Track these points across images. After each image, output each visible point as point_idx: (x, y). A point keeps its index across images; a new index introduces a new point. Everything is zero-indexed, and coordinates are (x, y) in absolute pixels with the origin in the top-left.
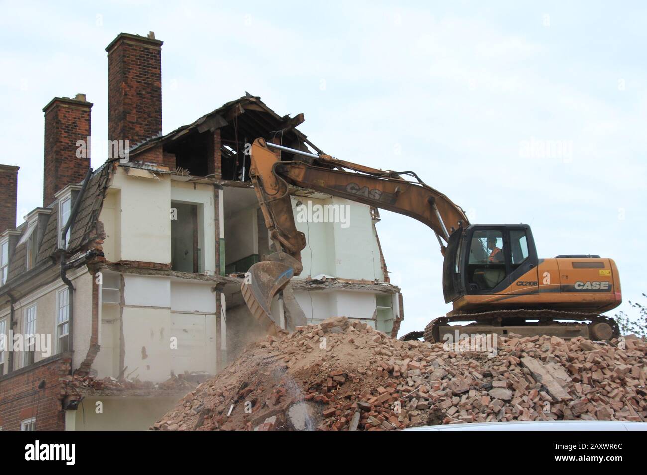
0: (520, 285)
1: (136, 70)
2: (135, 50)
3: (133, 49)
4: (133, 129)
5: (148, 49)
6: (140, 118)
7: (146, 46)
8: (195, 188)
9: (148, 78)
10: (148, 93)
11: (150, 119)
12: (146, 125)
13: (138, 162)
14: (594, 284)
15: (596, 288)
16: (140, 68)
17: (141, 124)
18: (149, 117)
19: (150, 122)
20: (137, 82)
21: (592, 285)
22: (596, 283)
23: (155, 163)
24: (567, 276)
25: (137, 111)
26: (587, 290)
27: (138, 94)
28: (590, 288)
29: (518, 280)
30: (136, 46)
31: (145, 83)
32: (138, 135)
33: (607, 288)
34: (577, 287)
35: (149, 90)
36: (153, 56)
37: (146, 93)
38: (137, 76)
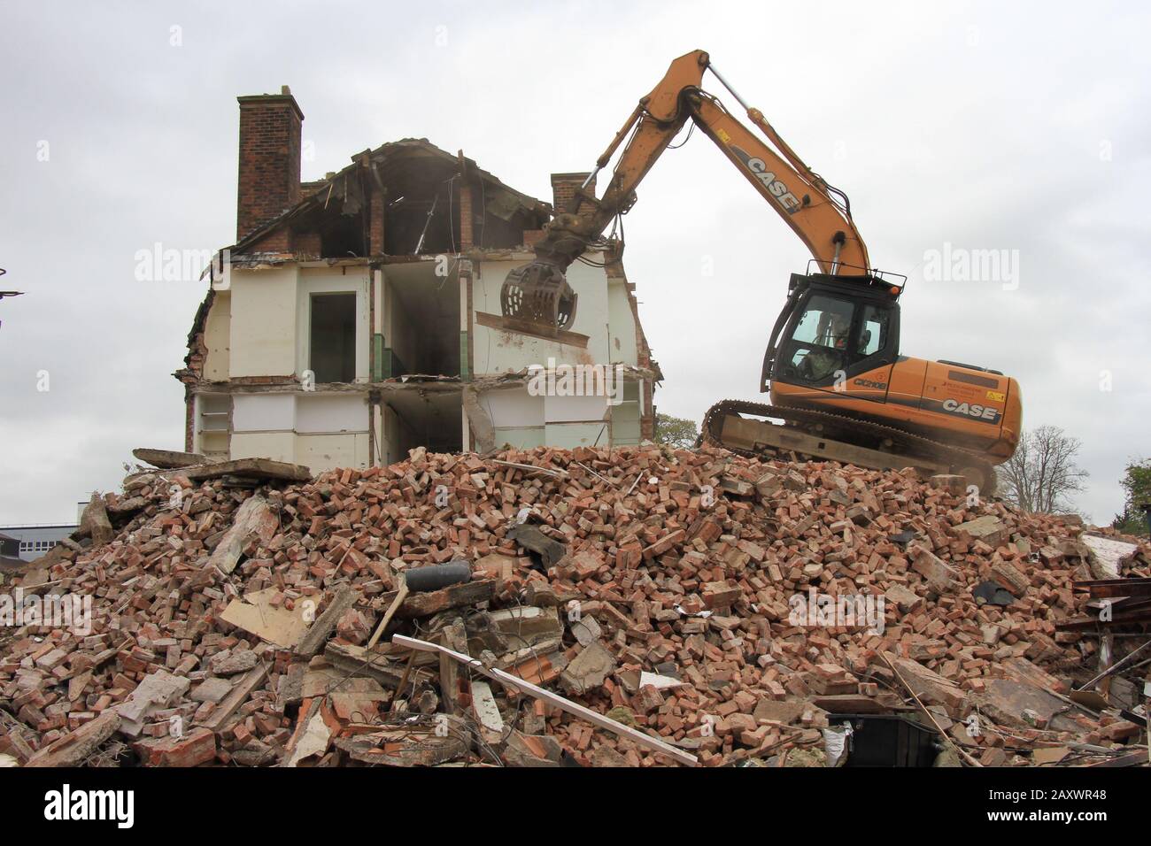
0: (859, 384)
1: (257, 139)
2: (256, 114)
3: (253, 114)
4: (250, 213)
5: (273, 109)
6: (258, 198)
7: (270, 106)
8: (344, 274)
9: (270, 146)
10: (270, 164)
11: (272, 196)
12: (266, 205)
13: (253, 253)
14: (973, 408)
15: (975, 415)
16: (261, 135)
17: (260, 205)
18: (272, 193)
19: (272, 201)
20: (257, 153)
21: (970, 409)
22: (978, 407)
23: (277, 251)
24: (935, 388)
25: (255, 190)
26: (961, 415)
27: (257, 168)
28: (966, 412)
29: (860, 377)
30: (257, 109)
31: (267, 153)
32: (255, 220)
33: (992, 418)
34: (946, 406)
35: (272, 161)
36: (280, 116)
37: (268, 164)
38: (257, 146)
